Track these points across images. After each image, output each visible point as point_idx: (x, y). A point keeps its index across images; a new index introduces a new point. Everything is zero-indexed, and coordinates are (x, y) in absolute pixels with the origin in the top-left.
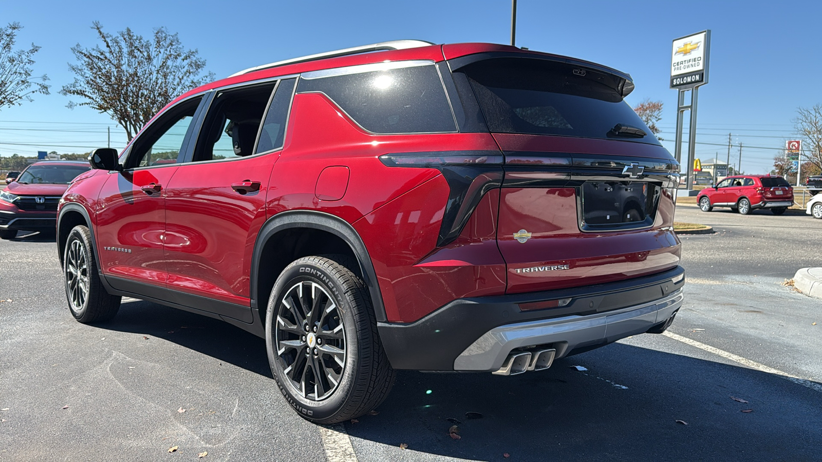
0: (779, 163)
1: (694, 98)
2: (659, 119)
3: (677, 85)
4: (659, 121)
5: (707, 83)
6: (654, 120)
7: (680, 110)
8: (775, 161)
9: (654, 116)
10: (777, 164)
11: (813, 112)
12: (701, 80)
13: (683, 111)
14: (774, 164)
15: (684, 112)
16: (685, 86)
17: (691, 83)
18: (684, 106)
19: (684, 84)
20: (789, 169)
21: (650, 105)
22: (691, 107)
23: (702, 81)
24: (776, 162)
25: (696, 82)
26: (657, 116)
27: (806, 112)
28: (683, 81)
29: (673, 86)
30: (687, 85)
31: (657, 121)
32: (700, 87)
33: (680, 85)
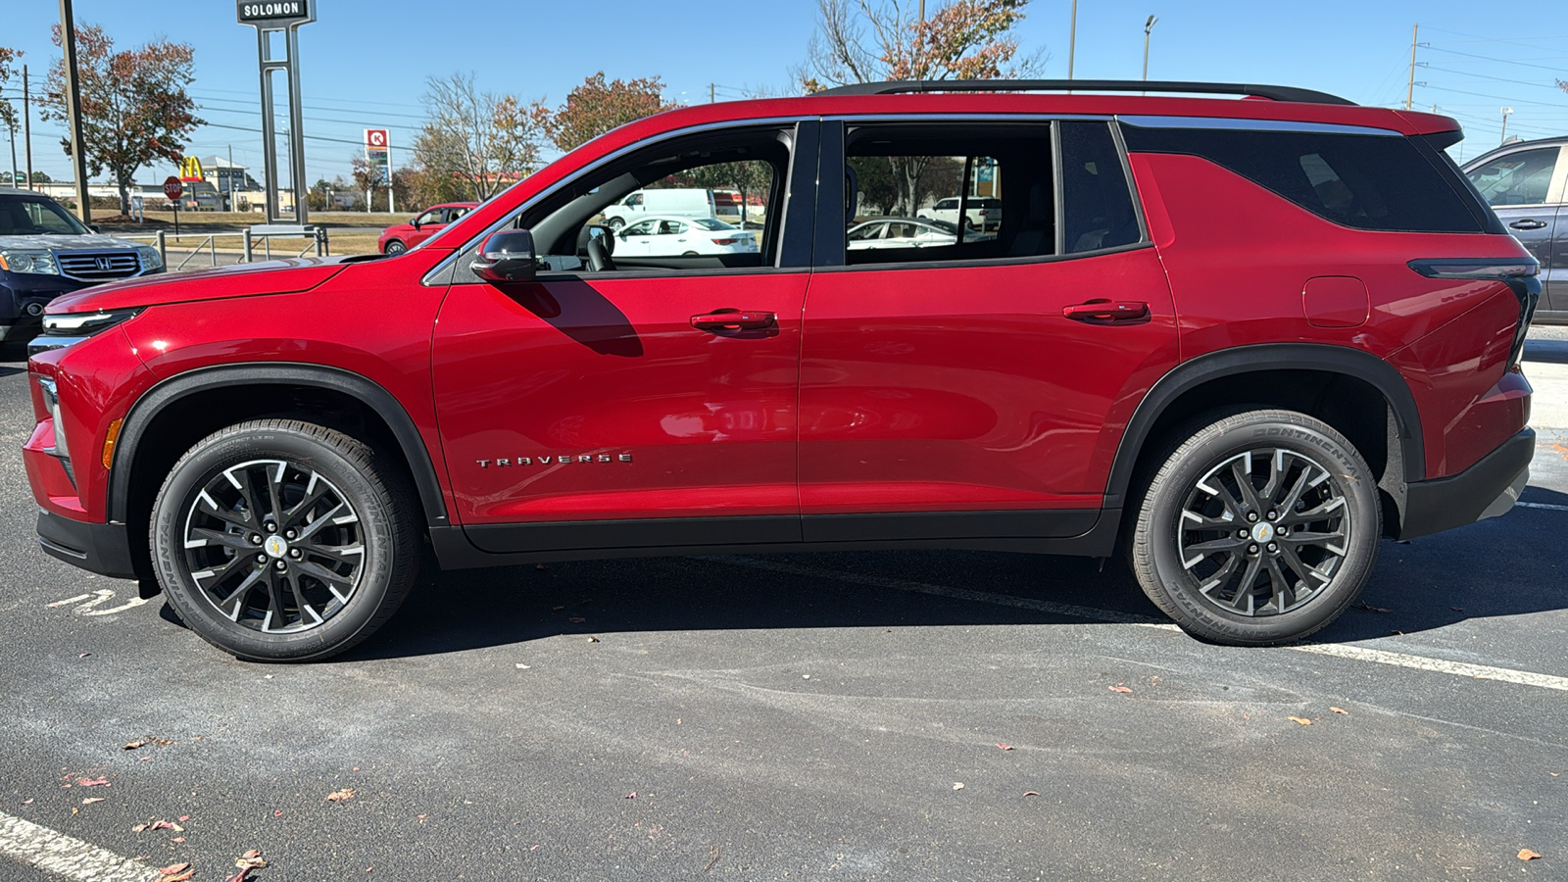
0: (361, 169)
1: (290, 46)
2: (190, 80)
3: (251, 19)
4: (191, 83)
5: (315, 20)
6: (181, 83)
7: (266, 68)
8: (354, 166)
9: (179, 73)
10: (358, 171)
11: (452, 86)
12: (303, 13)
13: (271, 71)
14: (353, 172)
15: (273, 73)
16: (269, 21)
17: (283, 16)
18: (272, 61)
19: (267, 17)
20: (379, 180)
21: (168, 48)
22: (288, 64)
23: (305, 15)
24: (356, 168)
25: (292, 16)
26: (187, 75)
27: (441, 86)
28: (264, 10)
29: (244, 19)
30: (274, 21)
31: (187, 83)
32: (300, 27)
33: (259, 18)
